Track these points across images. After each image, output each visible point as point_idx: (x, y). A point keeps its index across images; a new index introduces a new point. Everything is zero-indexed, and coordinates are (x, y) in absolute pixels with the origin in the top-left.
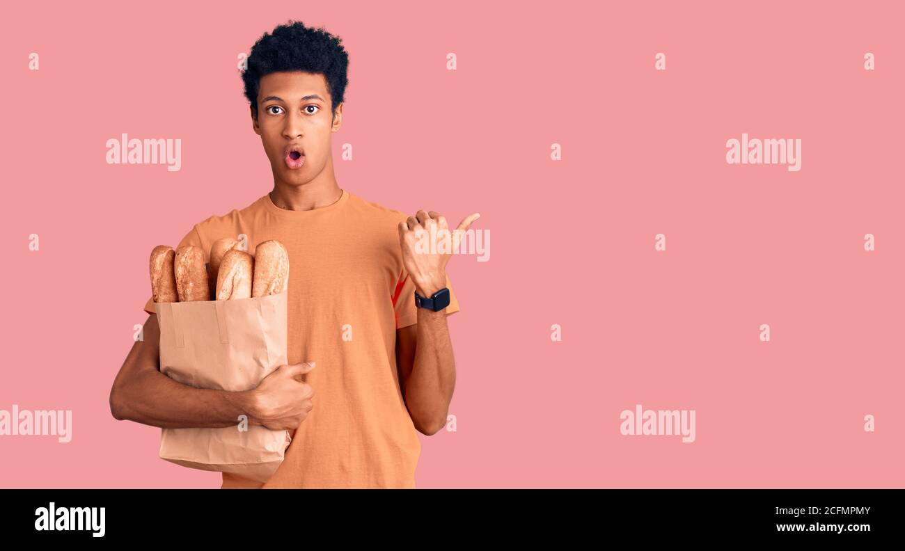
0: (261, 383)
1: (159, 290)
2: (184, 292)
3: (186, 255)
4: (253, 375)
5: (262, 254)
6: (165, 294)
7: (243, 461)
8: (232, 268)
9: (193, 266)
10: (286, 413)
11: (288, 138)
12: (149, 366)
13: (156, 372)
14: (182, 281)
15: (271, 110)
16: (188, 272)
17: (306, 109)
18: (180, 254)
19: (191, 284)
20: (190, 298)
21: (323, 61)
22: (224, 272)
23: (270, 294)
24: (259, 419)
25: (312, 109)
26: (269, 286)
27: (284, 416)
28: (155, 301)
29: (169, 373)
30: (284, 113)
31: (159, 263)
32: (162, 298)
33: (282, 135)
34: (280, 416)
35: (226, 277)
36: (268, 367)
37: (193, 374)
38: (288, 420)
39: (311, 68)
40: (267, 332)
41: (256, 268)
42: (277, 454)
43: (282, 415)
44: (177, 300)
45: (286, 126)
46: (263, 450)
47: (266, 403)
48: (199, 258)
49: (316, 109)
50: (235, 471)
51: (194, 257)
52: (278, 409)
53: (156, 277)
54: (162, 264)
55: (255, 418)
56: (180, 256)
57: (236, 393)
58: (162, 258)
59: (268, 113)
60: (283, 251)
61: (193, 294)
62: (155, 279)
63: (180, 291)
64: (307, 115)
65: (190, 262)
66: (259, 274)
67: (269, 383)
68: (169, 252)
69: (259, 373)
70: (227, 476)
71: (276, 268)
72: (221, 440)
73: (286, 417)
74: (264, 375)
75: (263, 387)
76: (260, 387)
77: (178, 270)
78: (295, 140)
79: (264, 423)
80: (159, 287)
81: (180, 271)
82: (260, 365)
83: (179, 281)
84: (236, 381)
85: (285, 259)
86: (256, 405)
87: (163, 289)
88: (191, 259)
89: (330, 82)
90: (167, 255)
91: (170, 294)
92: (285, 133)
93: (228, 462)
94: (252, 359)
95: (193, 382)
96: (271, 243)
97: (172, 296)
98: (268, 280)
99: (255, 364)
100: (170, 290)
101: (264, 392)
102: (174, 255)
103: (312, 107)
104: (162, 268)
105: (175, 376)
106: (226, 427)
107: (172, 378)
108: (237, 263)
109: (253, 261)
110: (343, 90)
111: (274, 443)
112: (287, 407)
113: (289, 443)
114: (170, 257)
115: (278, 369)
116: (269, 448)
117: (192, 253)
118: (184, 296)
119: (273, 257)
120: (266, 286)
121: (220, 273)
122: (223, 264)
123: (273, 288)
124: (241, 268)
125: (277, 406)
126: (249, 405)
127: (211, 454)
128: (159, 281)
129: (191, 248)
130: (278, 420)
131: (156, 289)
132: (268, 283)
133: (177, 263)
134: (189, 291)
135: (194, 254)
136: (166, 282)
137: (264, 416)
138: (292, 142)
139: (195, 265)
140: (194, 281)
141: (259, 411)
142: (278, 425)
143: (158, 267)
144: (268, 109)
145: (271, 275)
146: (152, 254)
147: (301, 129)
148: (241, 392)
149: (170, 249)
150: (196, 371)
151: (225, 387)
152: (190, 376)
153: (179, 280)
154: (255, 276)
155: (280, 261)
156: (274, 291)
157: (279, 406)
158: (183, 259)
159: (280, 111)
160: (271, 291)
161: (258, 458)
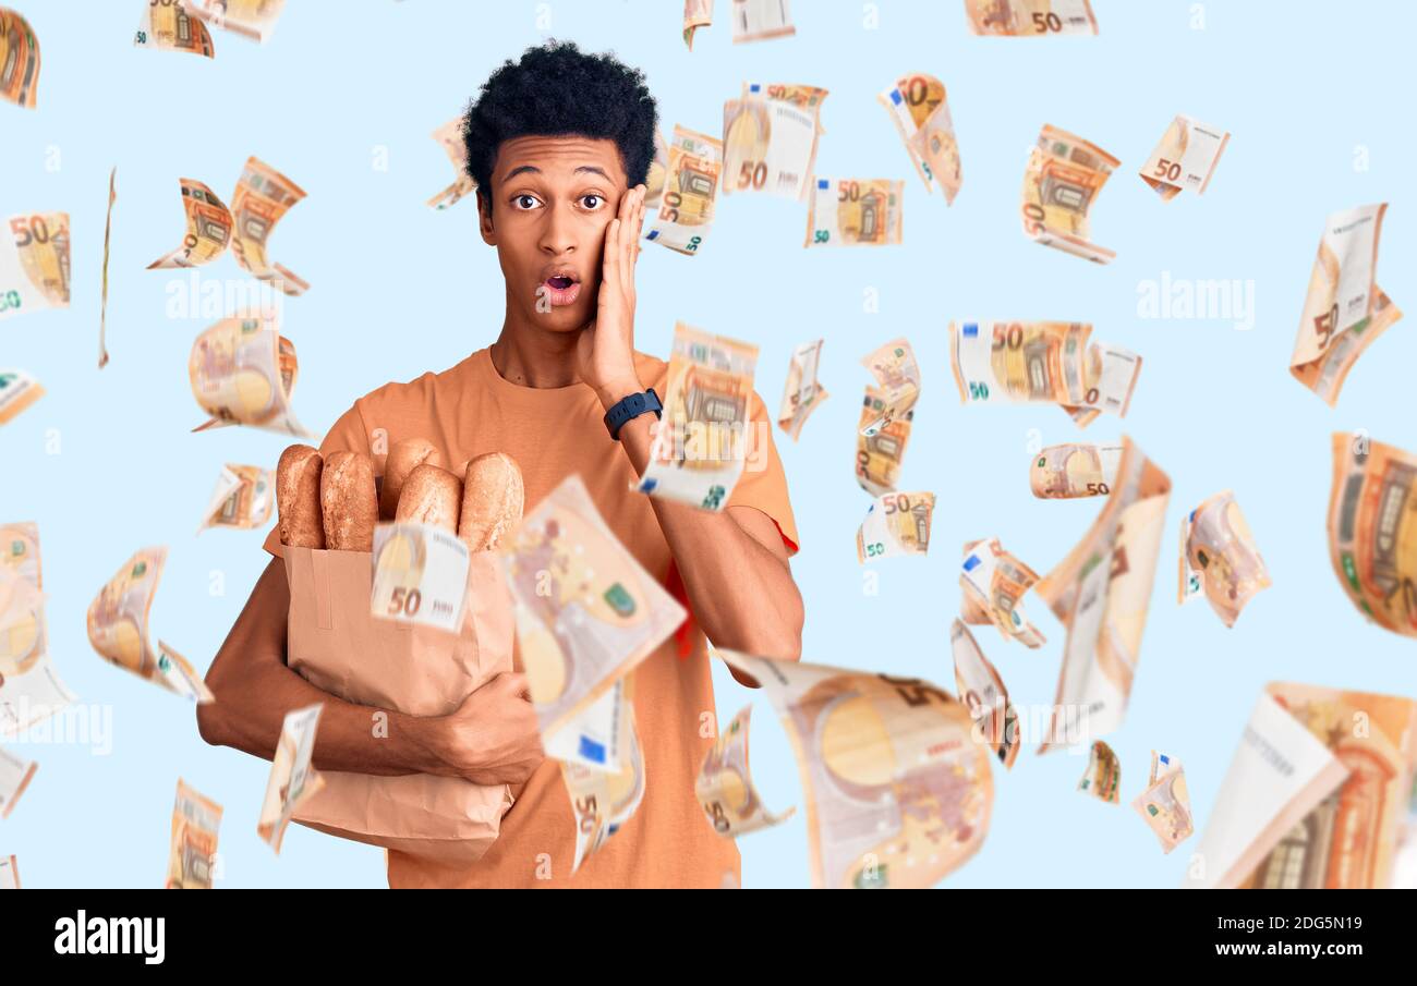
0: (463, 703)
1: (292, 524)
2: (336, 533)
3: (342, 467)
4: (451, 686)
5: (477, 479)
6: (302, 532)
7: (426, 834)
8: (422, 500)
9: (353, 489)
10: (505, 758)
11: (550, 251)
12: (268, 654)
13: (279, 667)
14: (332, 513)
15: (518, 201)
16: (345, 499)
17: (583, 200)
18: (332, 466)
19: (348, 521)
20: (345, 544)
21: (616, 118)
22: (408, 505)
23: (488, 548)
24: (458, 769)
25: (593, 201)
26: (487, 534)
27: (502, 764)
28: (284, 542)
29: (303, 670)
30: (543, 206)
31: (293, 478)
32: (296, 538)
33: (538, 245)
34: (493, 763)
35: (412, 515)
36: (478, 675)
37: (345, 677)
38: (509, 769)
39: (593, 130)
40: (479, 615)
41: (466, 503)
42: (488, 826)
43: (499, 761)
44: (323, 546)
45: (547, 230)
46: (462, 818)
47: (470, 740)
48: (365, 476)
49: (600, 202)
50: (411, 849)
51: (357, 473)
52: (492, 751)
53: (287, 500)
54: (299, 479)
55: (451, 766)
56: (330, 469)
57: (419, 719)
58: (299, 467)
59: (513, 207)
60: (515, 471)
61: (352, 538)
62: (286, 505)
63: (329, 530)
64: (583, 212)
65: (347, 482)
66: (468, 512)
67: (477, 703)
68: (311, 459)
69: (461, 685)
70: (398, 856)
71: (502, 503)
72: (389, 796)
73: (505, 766)
74: (469, 690)
75: (466, 712)
76: (462, 710)
77: (327, 494)
78: (562, 257)
79: (467, 775)
80: (293, 519)
81: (330, 496)
82: (464, 670)
83: (327, 513)
84: (422, 698)
85: (517, 488)
86: (452, 744)
87: (299, 524)
88: (350, 476)
89: (627, 154)
90: (308, 463)
91: (310, 532)
92: (545, 244)
93: (401, 834)
94: (450, 658)
95: (344, 689)
96: (494, 458)
97: (313, 537)
98: (487, 524)
99: (455, 668)
100: (310, 526)
101: (468, 720)
102: (320, 465)
103: (593, 197)
104: (299, 486)
105: (312, 676)
106: (401, 775)
107: (308, 680)
108: (432, 492)
109: (461, 488)
110: (647, 166)
111: (484, 808)
112: (507, 748)
113: (509, 805)
114: (314, 467)
115: (494, 679)
116: (474, 815)
117: (353, 466)
118: (335, 539)
119: (497, 484)
120: (482, 536)
121: (401, 505)
122: (407, 489)
123: (494, 537)
124: (439, 499)
125: (492, 745)
126: (441, 743)
127: (371, 818)
128: (292, 511)
129: (352, 455)
130: (490, 770)
131: (286, 521)
132: (485, 529)
133: (325, 482)
134: (344, 532)
135: (357, 467)
136: (305, 512)
137: (466, 764)
138: (557, 260)
139: (358, 488)
140: (353, 515)
141: (458, 754)
142: (491, 778)
143: (292, 485)
144: (513, 199)
145: (491, 514)
146: (282, 461)
147: (573, 236)
148: (427, 717)
149: (313, 453)
150: (351, 672)
151: (400, 705)
152: (339, 680)
153: (328, 511)
154: (463, 517)
155: (509, 491)
156: (495, 543)
157: (493, 747)
158: (337, 476)
159: (535, 204)
160: (491, 542)
161: (453, 831)
